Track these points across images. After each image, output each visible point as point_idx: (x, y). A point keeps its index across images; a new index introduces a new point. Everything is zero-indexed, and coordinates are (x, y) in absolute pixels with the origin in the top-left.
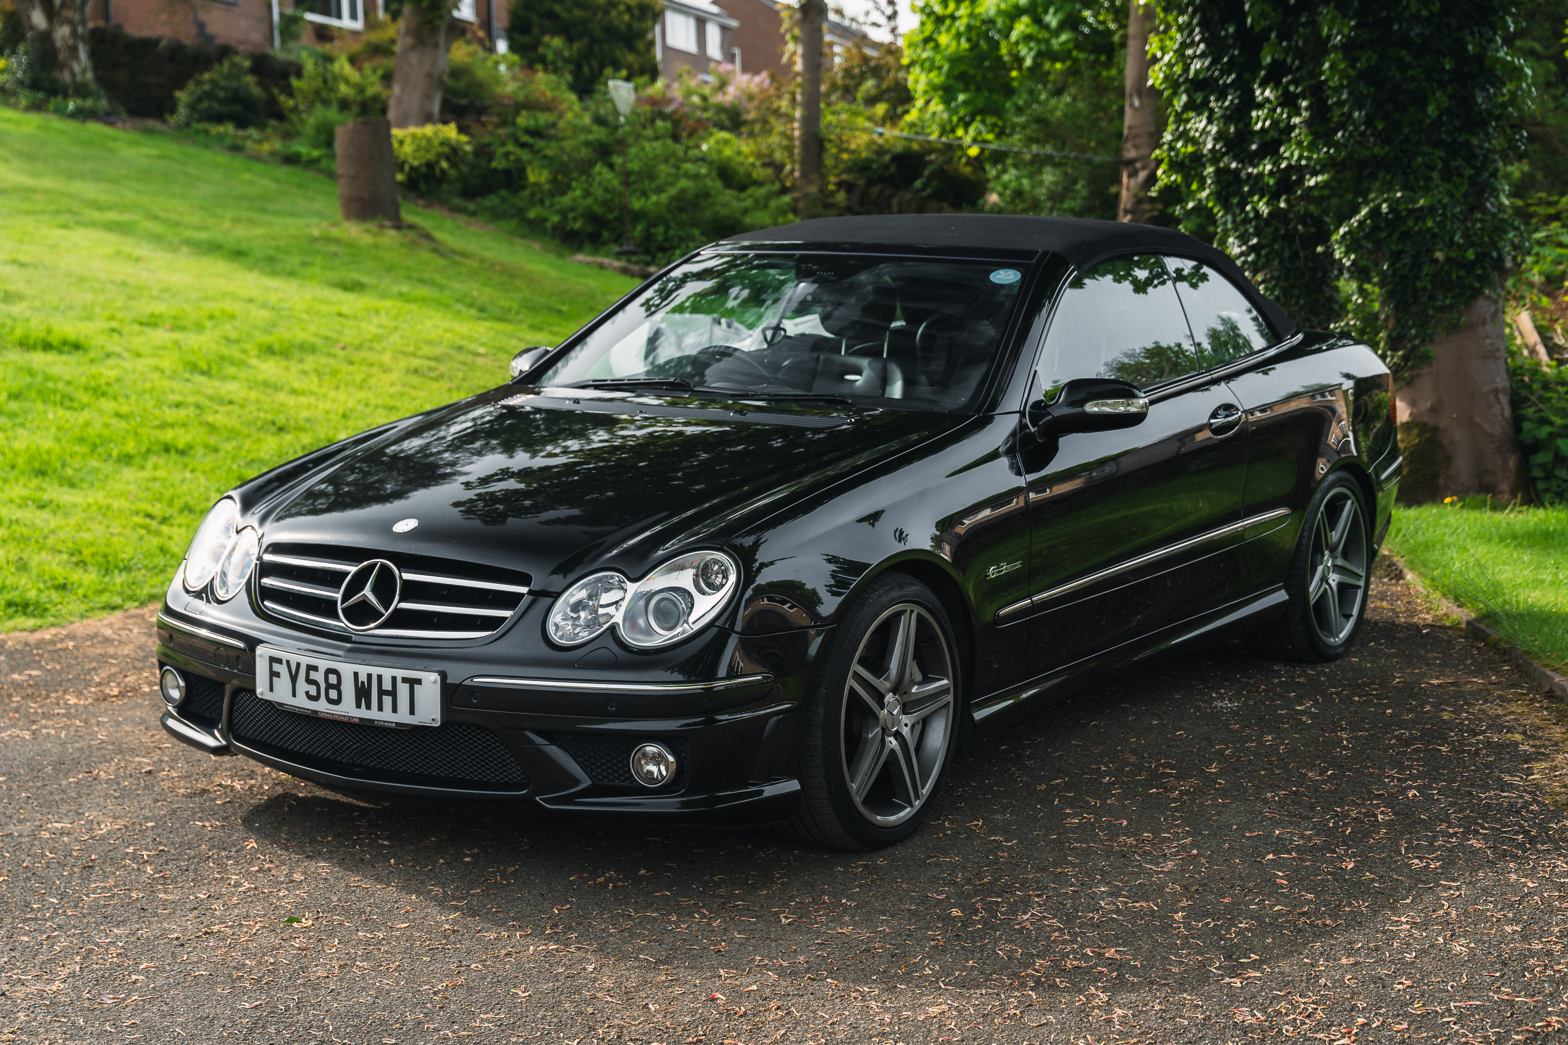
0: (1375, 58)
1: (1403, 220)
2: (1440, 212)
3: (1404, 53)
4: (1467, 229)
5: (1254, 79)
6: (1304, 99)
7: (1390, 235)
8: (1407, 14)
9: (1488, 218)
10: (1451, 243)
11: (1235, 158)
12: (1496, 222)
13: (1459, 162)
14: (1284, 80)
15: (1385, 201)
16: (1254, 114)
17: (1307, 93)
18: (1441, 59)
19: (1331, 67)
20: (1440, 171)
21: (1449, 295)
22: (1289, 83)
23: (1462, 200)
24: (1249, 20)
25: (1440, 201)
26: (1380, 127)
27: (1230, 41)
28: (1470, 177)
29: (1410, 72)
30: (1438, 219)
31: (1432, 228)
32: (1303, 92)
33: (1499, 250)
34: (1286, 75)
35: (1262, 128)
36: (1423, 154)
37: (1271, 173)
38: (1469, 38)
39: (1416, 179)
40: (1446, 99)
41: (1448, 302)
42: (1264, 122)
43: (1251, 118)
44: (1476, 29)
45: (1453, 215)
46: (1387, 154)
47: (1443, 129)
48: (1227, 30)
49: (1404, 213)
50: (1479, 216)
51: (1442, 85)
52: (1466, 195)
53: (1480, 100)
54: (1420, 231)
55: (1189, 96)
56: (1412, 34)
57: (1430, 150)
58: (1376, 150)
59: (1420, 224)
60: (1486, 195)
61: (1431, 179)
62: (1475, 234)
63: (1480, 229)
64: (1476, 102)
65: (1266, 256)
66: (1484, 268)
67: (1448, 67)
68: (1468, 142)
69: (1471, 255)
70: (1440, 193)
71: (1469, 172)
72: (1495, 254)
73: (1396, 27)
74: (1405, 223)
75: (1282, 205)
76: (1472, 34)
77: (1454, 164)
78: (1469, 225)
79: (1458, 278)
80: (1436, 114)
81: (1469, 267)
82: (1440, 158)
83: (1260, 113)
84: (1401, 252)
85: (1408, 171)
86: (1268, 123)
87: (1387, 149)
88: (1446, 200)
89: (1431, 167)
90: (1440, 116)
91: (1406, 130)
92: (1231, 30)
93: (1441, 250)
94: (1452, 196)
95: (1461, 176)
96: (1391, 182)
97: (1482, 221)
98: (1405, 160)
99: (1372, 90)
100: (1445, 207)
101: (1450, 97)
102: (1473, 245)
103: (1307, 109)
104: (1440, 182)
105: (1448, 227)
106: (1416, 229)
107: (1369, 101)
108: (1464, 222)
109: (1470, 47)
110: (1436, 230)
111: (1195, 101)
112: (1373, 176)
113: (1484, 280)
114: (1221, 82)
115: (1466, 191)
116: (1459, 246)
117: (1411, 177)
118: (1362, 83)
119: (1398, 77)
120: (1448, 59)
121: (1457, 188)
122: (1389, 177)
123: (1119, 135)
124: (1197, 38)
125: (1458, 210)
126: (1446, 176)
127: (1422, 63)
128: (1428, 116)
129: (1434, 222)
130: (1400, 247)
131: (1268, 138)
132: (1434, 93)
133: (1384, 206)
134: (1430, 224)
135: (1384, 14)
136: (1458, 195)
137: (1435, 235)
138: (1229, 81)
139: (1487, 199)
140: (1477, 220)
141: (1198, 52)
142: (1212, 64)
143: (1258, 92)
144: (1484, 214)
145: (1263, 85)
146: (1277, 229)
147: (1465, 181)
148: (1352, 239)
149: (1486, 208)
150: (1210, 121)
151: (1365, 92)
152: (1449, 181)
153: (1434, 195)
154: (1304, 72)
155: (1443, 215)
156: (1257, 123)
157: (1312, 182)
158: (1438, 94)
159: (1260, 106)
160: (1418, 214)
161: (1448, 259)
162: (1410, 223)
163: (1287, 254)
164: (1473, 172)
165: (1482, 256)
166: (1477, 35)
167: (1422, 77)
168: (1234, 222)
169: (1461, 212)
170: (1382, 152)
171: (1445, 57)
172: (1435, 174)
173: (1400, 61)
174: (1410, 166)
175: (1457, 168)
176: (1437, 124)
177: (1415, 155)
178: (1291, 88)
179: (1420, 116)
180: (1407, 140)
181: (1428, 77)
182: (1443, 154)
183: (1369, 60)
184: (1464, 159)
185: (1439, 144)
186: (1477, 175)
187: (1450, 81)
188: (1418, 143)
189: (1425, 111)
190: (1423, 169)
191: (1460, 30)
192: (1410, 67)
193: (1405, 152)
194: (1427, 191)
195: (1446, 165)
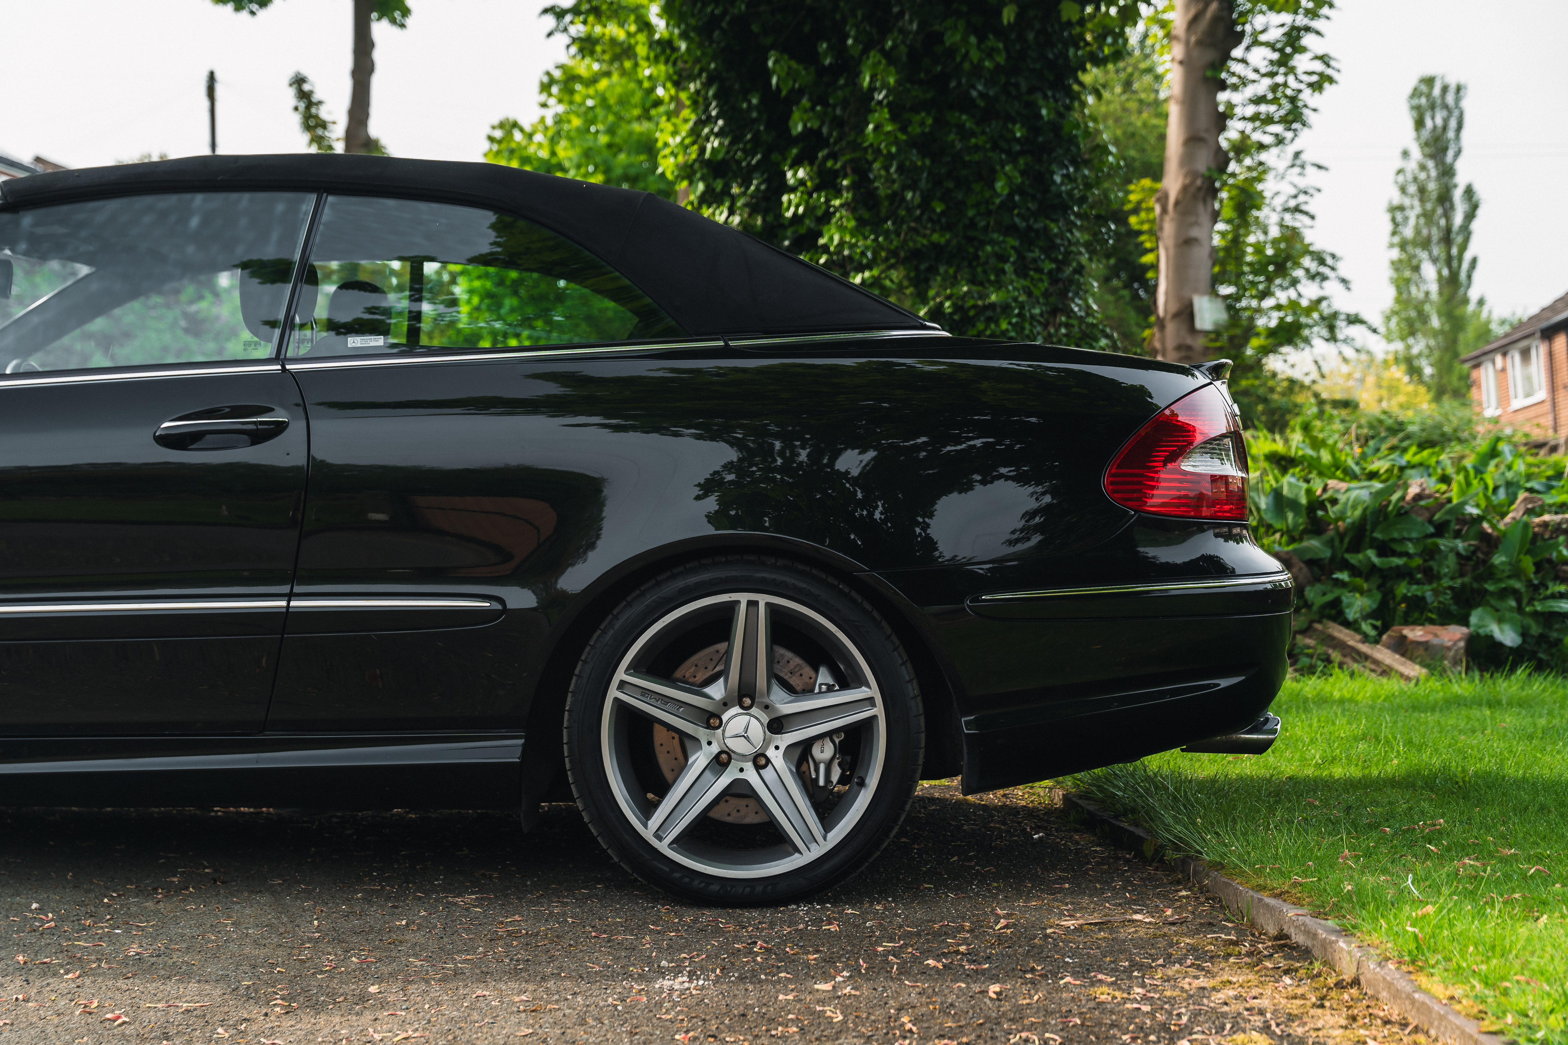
0: (930, 121)
2: (1016, 311)
3: (964, 117)
4: (1050, 335)
5: (785, 159)
6: (845, 177)
8: (967, 66)
9: (1075, 322)
12: (1084, 327)
13: (1037, 253)
14: (820, 155)
15: (948, 298)
16: (785, 198)
17: (849, 171)
18: (1010, 126)
19: (876, 128)
20: (1014, 263)
22: (826, 158)
23: (1041, 300)
24: (774, 80)
25: (1015, 299)
26: (938, 210)
27: (754, 115)
28: (1050, 272)
29: (973, 140)
30: (1014, 320)
31: (1007, 330)
32: (844, 167)
34: (821, 149)
35: (795, 214)
36: (992, 242)
38: (1041, 102)
39: (985, 272)
40: (1017, 174)
42: (797, 207)
43: (781, 203)
44: (1050, 94)
45: (1032, 317)
46: (948, 242)
47: (1016, 212)
48: (749, 102)
49: (972, 313)
50: (1063, 319)
51: (1013, 158)
52: (1046, 294)
53: (1058, 179)
55: (707, 184)
56: (974, 94)
57: (1001, 238)
58: (935, 237)
59: (993, 326)
60: (1070, 295)
61: (1004, 272)
63: (1065, 335)
64: (1054, 182)
67: (1018, 135)
68: (1046, 229)
70: (1015, 289)
71: (1048, 266)
73: (953, 84)
74: (974, 326)
76: (1045, 97)
77: (1030, 255)
78: (1052, 330)
80: (1006, 192)
82: (1013, 247)
83: (792, 196)
85: (975, 264)
86: (801, 210)
87: (948, 236)
88: (1022, 298)
89: (1003, 258)
90: (1011, 195)
91: (971, 213)
92: (755, 101)
94: (1030, 294)
95: (1039, 270)
96: (955, 277)
97: (1067, 325)
98: (971, 250)
99: (928, 162)
100: (1022, 307)
101: (1023, 173)
103: (848, 189)
104: (1013, 277)
105: (1027, 332)
106: (988, 332)
107: (925, 175)
108: (1045, 326)
109: (1044, 112)
110: (1013, 334)
111: (714, 190)
112: (933, 270)
114: (744, 164)
115: (1046, 290)
117: (979, 270)
118: (914, 151)
119: (958, 146)
120: (1018, 126)
121: (1035, 286)
122: (951, 271)
124: (714, 113)
125: (1037, 311)
126: (1022, 271)
127: (988, 130)
128: (998, 195)
129: (1010, 323)
131: (802, 231)
132: (1003, 167)
133: (947, 304)
134: (1004, 326)
135: (939, 68)
136: (1037, 292)
138: (754, 162)
139: (1073, 300)
140: (1061, 324)
141: (716, 129)
142: (732, 143)
143: (789, 174)
144: (1069, 317)
145: (796, 164)
147: (1044, 277)
149: (1072, 311)
150: (731, 212)
151: (919, 163)
152: (1025, 276)
153: (1008, 291)
154: (844, 143)
155: (1019, 315)
156: (788, 209)
157: (858, 280)
158: (1007, 168)
159: (793, 190)
160: (989, 313)
162: (981, 326)
164: (1054, 266)
166: (1051, 100)
167: (988, 146)
169: (1041, 315)
170: (942, 241)
171: (1014, 123)
172: (1008, 267)
173: (961, 127)
174: (977, 257)
175: (1035, 261)
176: (1008, 205)
177: (983, 244)
178: (829, 164)
179: (987, 194)
180: (972, 224)
181: (995, 147)
182: (1016, 243)
183: (922, 124)
184: (1043, 250)
185: (1011, 230)
186: (1059, 269)
187: (1022, 153)
188: (986, 229)
189: (993, 188)
190: (993, 261)
191: (1032, 90)
192: (973, 134)
193: (970, 240)
194: (999, 285)
195: (1021, 257)
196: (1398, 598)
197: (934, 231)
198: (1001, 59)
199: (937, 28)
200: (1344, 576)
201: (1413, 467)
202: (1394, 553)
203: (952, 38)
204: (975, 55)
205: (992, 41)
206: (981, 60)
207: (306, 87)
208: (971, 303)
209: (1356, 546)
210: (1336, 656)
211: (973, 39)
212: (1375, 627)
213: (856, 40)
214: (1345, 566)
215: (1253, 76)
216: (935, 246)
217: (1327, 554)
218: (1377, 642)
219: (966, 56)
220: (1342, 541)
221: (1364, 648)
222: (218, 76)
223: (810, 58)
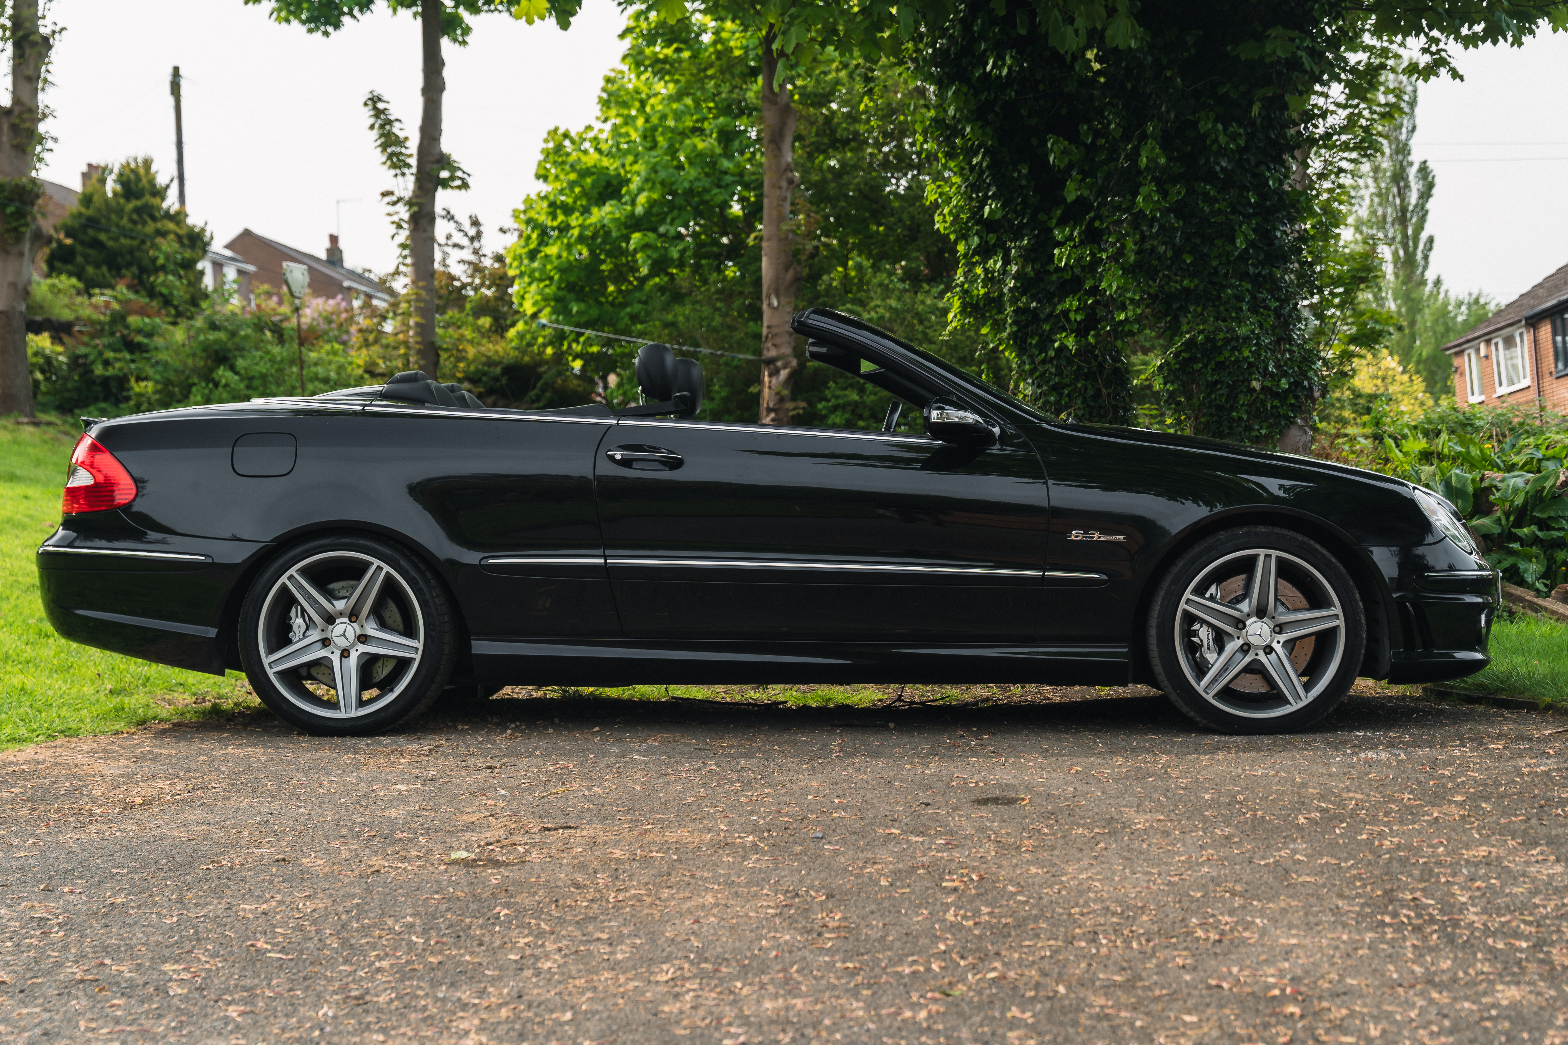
0: (1184, 191)
1: (1219, 350)
2: (1254, 341)
3: (1209, 187)
4: (1279, 359)
5: (1052, 219)
7: (1205, 366)
8: (1215, 147)
9: (1295, 348)
10: (1266, 373)
11: (1033, 298)
13: (1264, 295)
14: (1087, 217)
16: (1056, 251)
17: (1111, 229)
18: (1245, 194)
19: (1145, 198)
20: (1248, 303)
21: (1265, 425)
22: (1092, 220)
23: (1270, 332)
25: (1253, 332)
26: (1187, 261)
27: (1024, 182)
28: (1276, 309)
29: (1217, 206)
30: (1253, 349)
31: (1247, 358)
32: (1108, 227)
33: (1309, 379)
34: (1087, 212)
36: (1231, 286)
37: (1078, 310)
39: (1227, 310)
40: (1251, 232)
41: (1263, 432)
42: (1069, 258)
43: (1054, 255)
45: (1265, 346)
46: (1196, 286)
47: (1250, 262)
48: (1020, 172)
49: (1220, 344)
50: (1287, 346)
51: (1248, 219)
52: (1274, 328)
53: (1279, 234)
54: (1237, 361)
55: (981, 237)
56: (1218, 168)
57: (1238, 283)
58: (1185, 283)
59: (1236, 353)
60: (1291, 327)
61: (1241, 309)
62: (1286, 364)
63: (1290, 359)
64: (1276, 237)
65: (1069, 395)
66: (1296, 397)
67: (1252, 200)
68: (1271, 275)
69: (1284, 383)
70: (1251, 323)
71: (1275, 304)
72: (1306, 383)
73: (1202, 161)
74: (1220, 353)
75: (1091, 340)
76: (1269, 169)
77: (1260, 296)
78: (1280, 355)
79: (1272, 407)
80: (1243, 246)
81: (1282, 396)
82: (1247, 290)
83: (1062, 249)
84: (1216, 382)
85: (1218, 303)
86: (1072, 260)
87: (1196, 281)
88: (1257, 331)
89: (1240, 299)
90: (1246, 249)
91: (1215, 263)
92: (1023, 171)
93: (1257, 380)
94: (1261, 326)
95: (1267, 308)
96: (1203, 315)
97: (1291, 352)
98: (1215, 293)
99: (1182, 223)
100: (1258, 338)
101: (1254, 230)
102: (1285, 374)
103: (1112, 244)
104: (1249, 314)
105: (1262, 357)
106: (1233, 359)
107: (1179, 234)
108: (1273, 351)
110: (1252, 360)
111: (987, 242)
112: (1184, 309)
113: (1297, 409)
114: (1015, 223)
115: (1273, 323)
116: (1272, 375)
117: (1222, 308)
118: (1172, 215)
119: (1207, 209)
120: (1251, 194)
121: (1265, 320)
122: (1199, 309)
123: (757, 336)
124: (987, 180)
125: (1269, 340)
126: (1255, 308)
127: (1227, 197)
128: (1237, 249)
129: (1250, 351)
130: (1216, 377)
131: (1068, 276)
132: (1240, 226)
134: (1246, 353)
135: (1190, 149)
136: (1266, 325)
137: (1251, 365)
138: (1025, 221)
139: (1293, 331)
141: (990, 194)
143: (1056, 232)
144: (1291, 345)
145: (1062, 222)
146: (1079, 368)
147: (1271, 313)
148: (1170, 370)
149: (1293, 339)
150: (1007, 261)
151: (1176, 225)
152: (1256, 313)
153: (1247, 326)
155: (1257, 345)
156: (1060, 260)
157: (1122, 317)
158: (1244, 227)
159: (1060, 244)
160: (1234, 343)
161: (1263, 388)
162: (1227, 354)
163: (1091, 392)
164: (1278, 304)
165: (1297, 384)
167: (1229, 210)
168: (1032, 362)
169: (1272, 343)
170: (1192, 286)
171: (1248, 191)
172: (1245, 307)
173: (1206, 194)
174: (1219, 298)
175: (1264, 300)
176: (1244, 256)
177: (1223, 287)
178: (1097, 224)
179: (1229, 248)
180: (1216, 271)
181: (1234, 211)
182: (1249, 287)
183: (1179, 193)
184: (1270, 292)
185: (1244, 276)
186: (1281, 307)
187: (1254, 215)
188: (1226, 274)
189: (1234, 244)
190: (1233, 301)
191: (1259, 164)
192: (1216, 201)
193: (1213, 284)
194: (1240, 321)
195: (1254, 298)
196: (1559, 562)
197: (1183, 278)
198: (1242, 142)
199: (1190, 117)
200: (1516, 546)
201: (1548, 459)
202: (1549, 528)
203: (1205, 126)
204: (1222, 140)
205: (1234, 127)
206: (1227, 143)
207: (381, 106)
208: (1221, 336)
209: (1519, 524)
210: (1517, 608)
211: (1220, 127)
212: (1546, 585)
213: (1118, 125)
214: (1516, 538)
215: (1332, 107)
216: (1187, 290)
217: (1497, 530)
218: (1547, 595)
219: (1216, 140)
220: (1507, 519)
221: (1540, 601)
222: (182, 72)
223: (1073, 137)
